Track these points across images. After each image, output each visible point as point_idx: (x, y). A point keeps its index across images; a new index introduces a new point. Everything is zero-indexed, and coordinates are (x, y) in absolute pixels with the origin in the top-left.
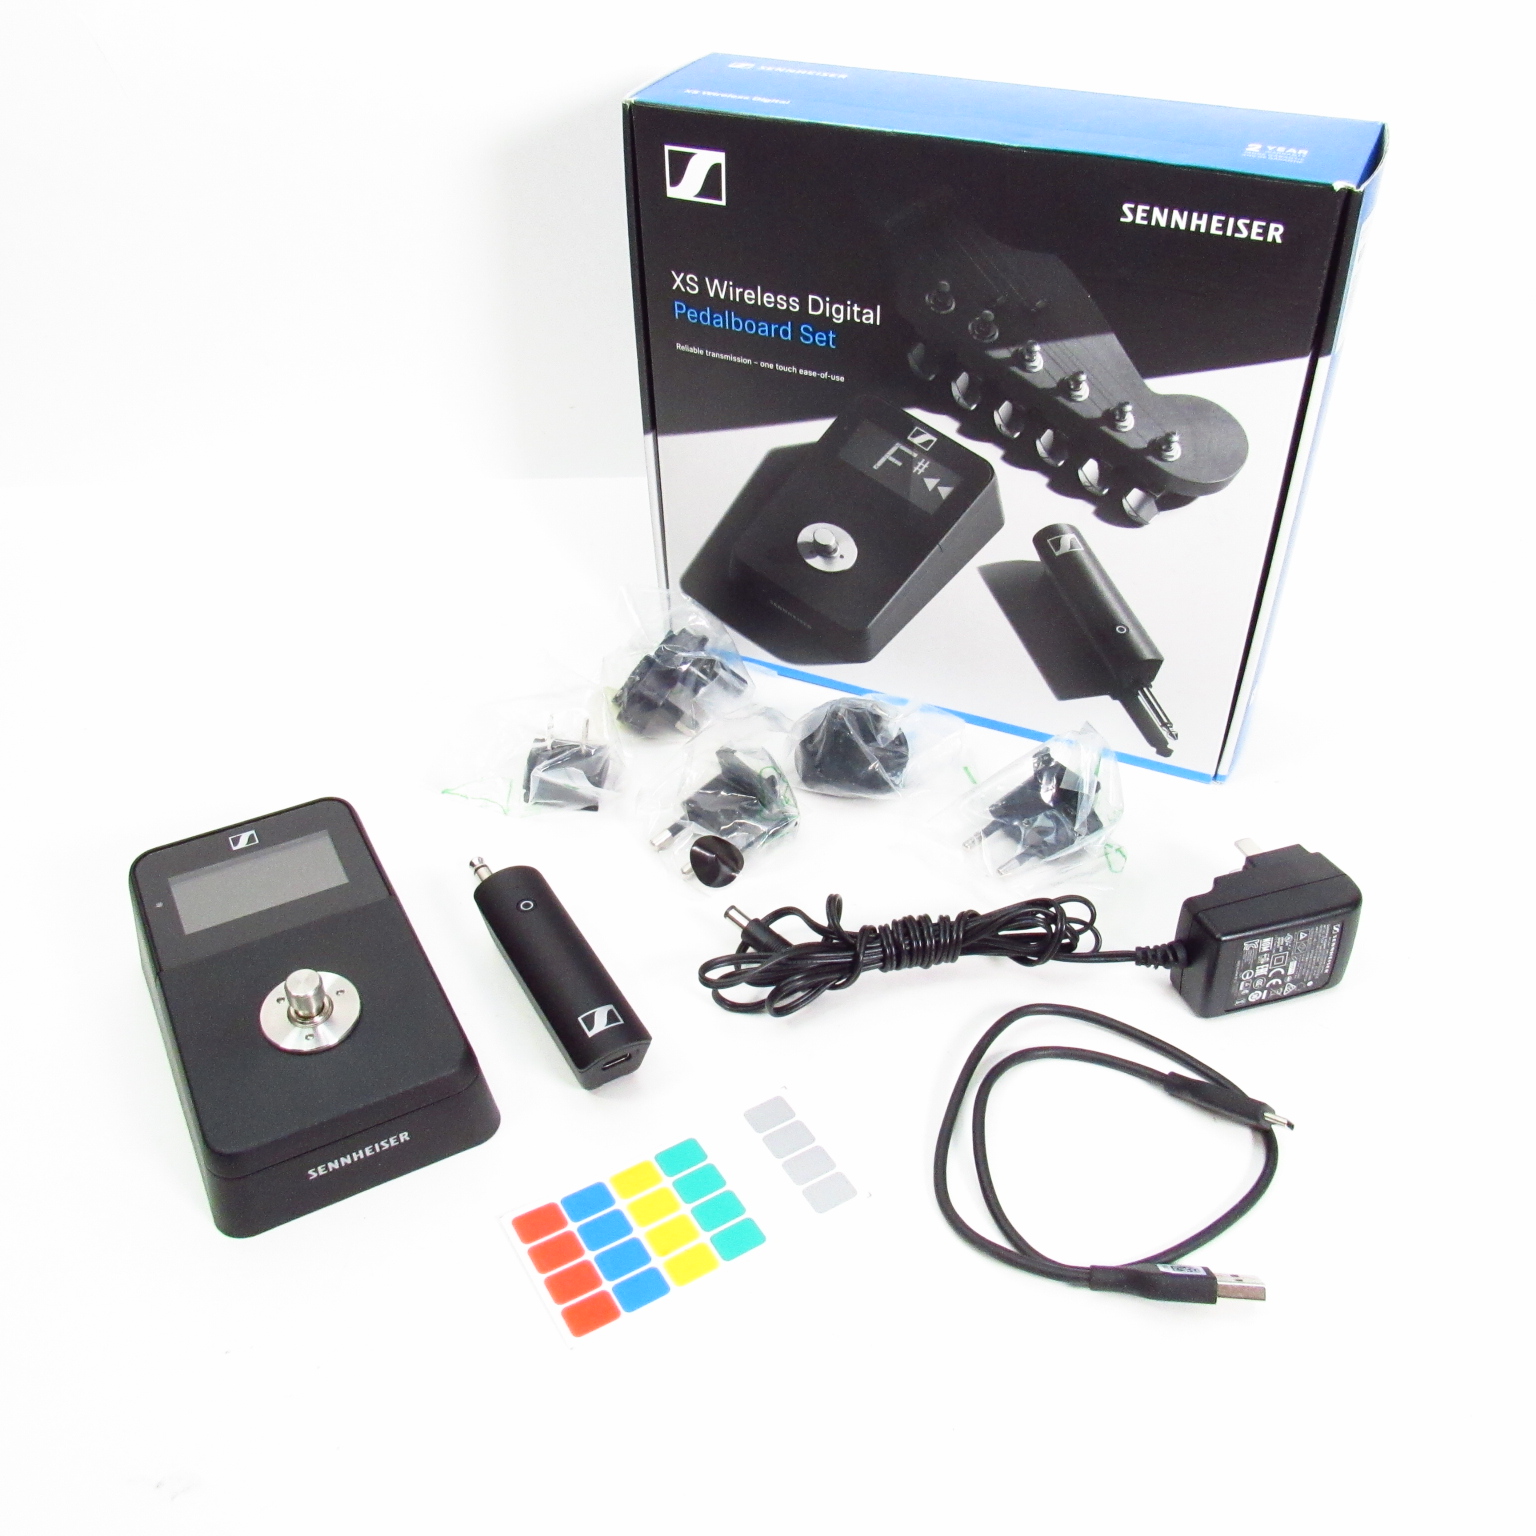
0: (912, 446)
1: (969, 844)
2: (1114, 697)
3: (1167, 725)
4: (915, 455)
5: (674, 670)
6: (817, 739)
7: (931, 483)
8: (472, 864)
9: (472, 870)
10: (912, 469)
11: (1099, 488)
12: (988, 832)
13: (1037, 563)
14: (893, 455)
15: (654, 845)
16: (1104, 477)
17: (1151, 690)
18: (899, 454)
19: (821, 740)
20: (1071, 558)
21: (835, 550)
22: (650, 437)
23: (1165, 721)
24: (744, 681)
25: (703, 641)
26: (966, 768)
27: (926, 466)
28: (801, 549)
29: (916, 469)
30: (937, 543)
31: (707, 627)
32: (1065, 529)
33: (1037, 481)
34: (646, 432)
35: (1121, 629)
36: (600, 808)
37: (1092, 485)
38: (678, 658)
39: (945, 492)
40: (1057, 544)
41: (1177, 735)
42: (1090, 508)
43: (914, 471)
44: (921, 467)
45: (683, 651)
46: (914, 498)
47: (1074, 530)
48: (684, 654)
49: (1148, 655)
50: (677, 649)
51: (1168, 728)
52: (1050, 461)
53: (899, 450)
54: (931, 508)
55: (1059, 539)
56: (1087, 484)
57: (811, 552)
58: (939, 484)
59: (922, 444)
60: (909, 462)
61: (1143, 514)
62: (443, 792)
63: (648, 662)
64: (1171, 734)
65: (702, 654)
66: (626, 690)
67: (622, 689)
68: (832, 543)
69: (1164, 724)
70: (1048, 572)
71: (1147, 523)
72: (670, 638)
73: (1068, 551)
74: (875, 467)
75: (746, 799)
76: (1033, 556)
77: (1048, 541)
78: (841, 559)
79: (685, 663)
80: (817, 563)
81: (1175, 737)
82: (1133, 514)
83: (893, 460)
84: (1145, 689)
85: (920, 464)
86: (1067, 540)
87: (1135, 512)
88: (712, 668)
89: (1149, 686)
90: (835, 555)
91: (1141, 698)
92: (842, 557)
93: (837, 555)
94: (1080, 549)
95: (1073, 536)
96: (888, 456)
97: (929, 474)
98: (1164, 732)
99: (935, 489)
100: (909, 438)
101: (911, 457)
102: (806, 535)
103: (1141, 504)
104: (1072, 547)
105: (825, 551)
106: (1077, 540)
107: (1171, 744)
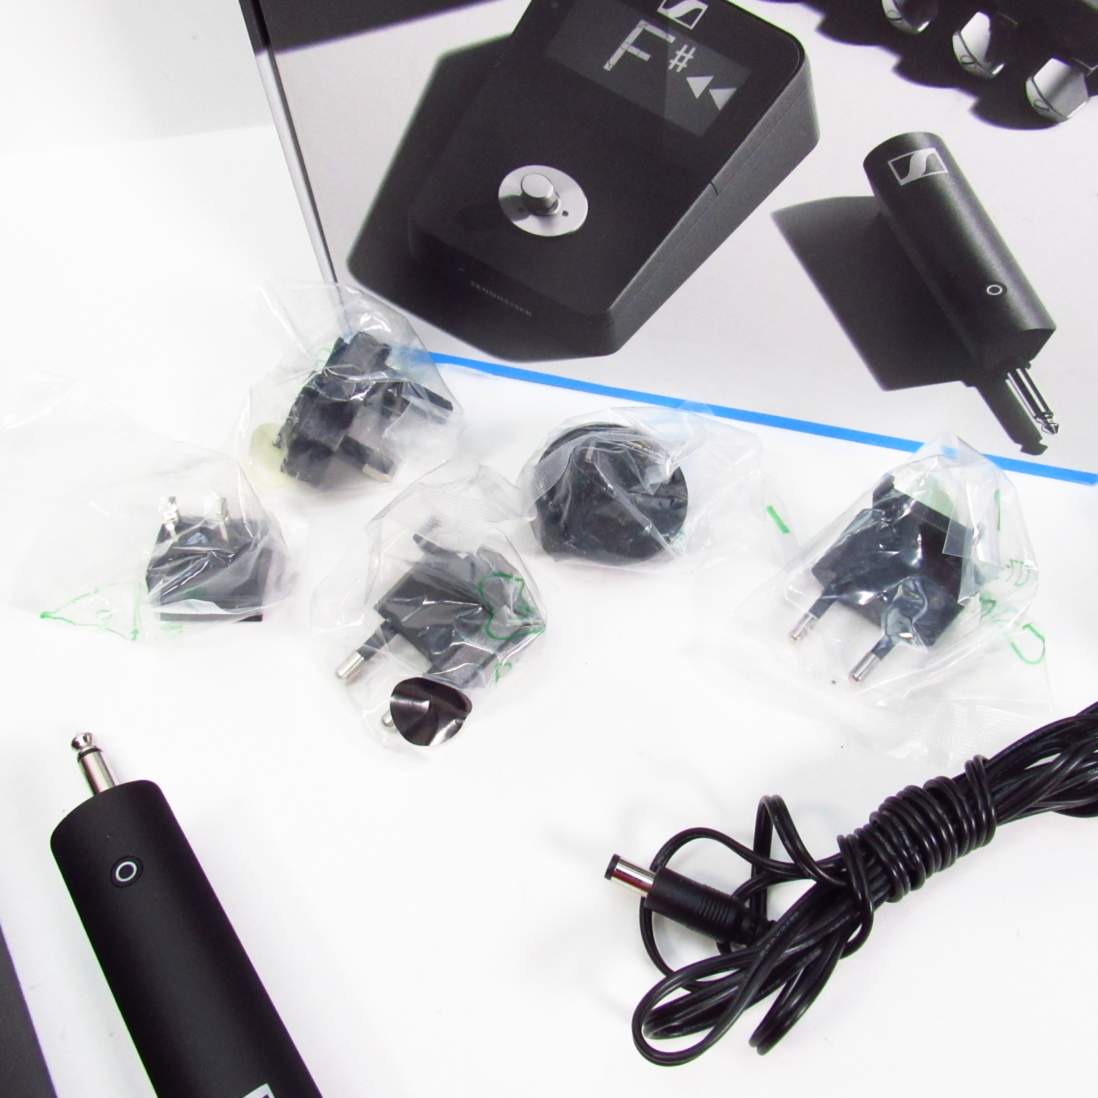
0: (664, 23)
1: (796, 636)
2: (968, 384)
3: (1044, 415)
4: (671, 39)
5: (346, 403)
6: (560, 494)
7: (698, 85)
8: (75, 745)
9: (75, 754)
10: (668, 64)
11: (988, 65)
12: (819, 609)
13: (871, 197)
14: (637, 44)
15: (340, 677)
16: (998, 43)
17: (1028, 371)
18: (645, 41)
19: (566, 497)
20: (927, 190)
21: (555, 205)
22: (264, 57)
23: (1043, 410)
24: (446, 405)
25: (385, 352)
26: (771, 509)
27: (689, 56)
28: (502, 206)
29: (673, 62)
30: (710, 182)
31: (388, 330)
32: (920, 140)
33: (879, 61)
34: (257, 50)
35: (993, 290)
36: (264, 618)
37: (975, 61)
38: (349, 384)
39: (721, 97)
40: (904, 167)
41: (1057, 427)
42: (966, 101)
43: (671, 67)
44: (681, 58)
45: (355, 373)
46: (672, 113)
47: (935, 141)
48: (356, 379)
49: (1031, 323)
50: (345, 371)
51: (1044, 419)
52: (905, 25)
53: (645, 33)
54: (697, 127)
55: (909, 157)
56: (967, 60)
57: (521, 210)
58: (712, 85)
59: (681, 18)
60: (661, 51)
61: (1058, 104)
62: (43, 617)
63: (308, 395)
64: (1048, 427)
65: (383, 376)
66: (284, 435)
67: (280, 435)
68: (549, 194)
69: (1039, 414)
70: (887, 212)
71: (1064, 119)
72: (340, 350)
73: (920, 176)
74: (607, 67)
75: (464, 609)
76: (863, 188)
77: (890, 163)
78: (564, 217)
79: (359, 390)
80: (530, 225)
81: (1053, 429)
82: (1041, 104)
83: (634, 51)
84: (1019, 371)
85: (680, 53)
86: (922, 157)
87: (1046, 101)
88: (399, 392)
89: (1025, 365)
90: (556, 212)
91: (1011, 383)
92: (565, 214)
93: (558, 211)
94: (942, 172)
95: (933, 151)
96: (627, 46)
97: (695, 69)
98: (1038, 425)
99: (706, 93)
100: (661, 10)
101: (665, 43)
102: (510, 186)
103: (1061, 85)
104: (928, 170)
105: (540, 208)
106: (939, 157)
107: (1046, 438)
